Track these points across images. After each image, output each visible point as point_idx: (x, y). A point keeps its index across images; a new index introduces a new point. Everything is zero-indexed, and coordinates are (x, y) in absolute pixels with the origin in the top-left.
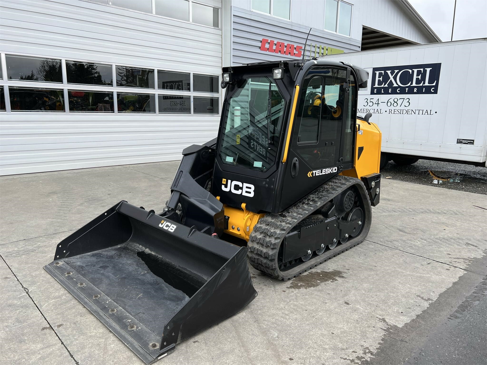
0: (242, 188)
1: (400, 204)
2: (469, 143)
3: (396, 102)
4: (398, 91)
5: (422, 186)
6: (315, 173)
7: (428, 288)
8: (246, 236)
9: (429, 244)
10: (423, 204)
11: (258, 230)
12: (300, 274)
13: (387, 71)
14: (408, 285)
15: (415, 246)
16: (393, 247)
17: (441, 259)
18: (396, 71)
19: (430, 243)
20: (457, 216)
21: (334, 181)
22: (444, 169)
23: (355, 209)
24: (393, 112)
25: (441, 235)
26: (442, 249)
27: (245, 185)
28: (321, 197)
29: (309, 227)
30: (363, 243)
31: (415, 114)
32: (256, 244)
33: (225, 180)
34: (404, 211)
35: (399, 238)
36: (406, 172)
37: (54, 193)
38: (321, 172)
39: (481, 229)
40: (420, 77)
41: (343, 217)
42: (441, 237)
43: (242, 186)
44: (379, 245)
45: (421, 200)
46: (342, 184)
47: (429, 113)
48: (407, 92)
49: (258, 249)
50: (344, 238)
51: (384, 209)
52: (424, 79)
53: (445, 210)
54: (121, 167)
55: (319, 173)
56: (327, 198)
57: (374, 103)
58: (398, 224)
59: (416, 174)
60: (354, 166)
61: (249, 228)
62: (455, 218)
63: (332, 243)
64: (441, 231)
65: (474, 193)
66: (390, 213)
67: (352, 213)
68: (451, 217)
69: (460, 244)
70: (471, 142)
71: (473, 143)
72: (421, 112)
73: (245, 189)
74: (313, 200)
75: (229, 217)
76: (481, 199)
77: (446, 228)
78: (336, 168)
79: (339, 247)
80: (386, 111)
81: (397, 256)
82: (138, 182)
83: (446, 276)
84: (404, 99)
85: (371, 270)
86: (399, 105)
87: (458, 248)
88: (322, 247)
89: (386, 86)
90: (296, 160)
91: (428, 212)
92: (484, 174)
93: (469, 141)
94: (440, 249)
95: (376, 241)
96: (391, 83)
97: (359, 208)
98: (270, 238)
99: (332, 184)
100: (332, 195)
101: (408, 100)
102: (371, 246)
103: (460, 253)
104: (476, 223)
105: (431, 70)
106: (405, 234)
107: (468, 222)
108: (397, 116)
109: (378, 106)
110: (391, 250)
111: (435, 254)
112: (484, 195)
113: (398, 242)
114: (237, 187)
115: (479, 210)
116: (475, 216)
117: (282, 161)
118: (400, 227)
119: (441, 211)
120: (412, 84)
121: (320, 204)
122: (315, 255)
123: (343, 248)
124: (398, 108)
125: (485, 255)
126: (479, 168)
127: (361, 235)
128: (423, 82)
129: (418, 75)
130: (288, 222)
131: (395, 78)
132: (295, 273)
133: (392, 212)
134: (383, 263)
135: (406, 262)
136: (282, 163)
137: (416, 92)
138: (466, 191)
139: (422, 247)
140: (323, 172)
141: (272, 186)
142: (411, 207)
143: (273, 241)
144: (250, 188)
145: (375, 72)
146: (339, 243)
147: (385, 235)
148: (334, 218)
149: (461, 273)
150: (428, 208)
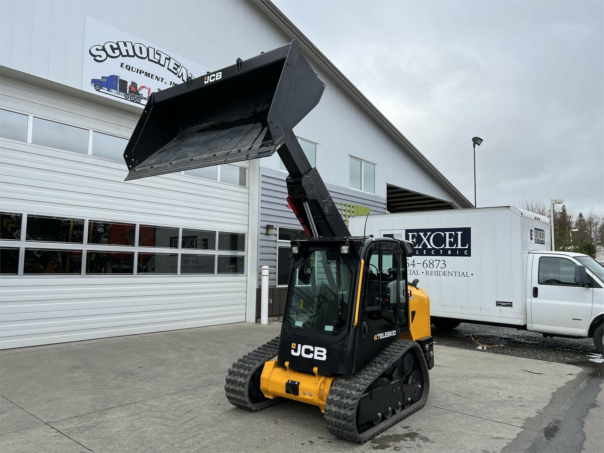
0: (313, 352)
1: (450, 369)
2: (507, 305)
3: (432, 264)
4: (433, 253)
5: (469, 352)
6: (380, 336)
7: (491, 444)
8: (319, 401)
9: (486, 407)
10: (473, 369)
11: (334, 393)
12: (374, 437)
13: (419, 233)
14: (474, 443)
15: (473, 408)
16: (453, 410)
17: (499, 420)
18: (429, 233)
19: (486, 405)
20: (507, 380)
21: (394, 344)
22: (488, 333)
23: (414, 372)
24: (430, 273)
25: (496, 398)
26: (498, 411)
27: (317, 348)
28: (386, 359)
29: (379, 388)
30: (424, 408)
31: (452, 275)
32: (333, 406)
33: (295, 344)
34: (456, 377)
35: (457, 402)
36: (450, 337)
37: (76, 367)
38: (384, 336)
39: (531, 391)
40: (452, 240)
41: (403, 380)
42: (496, 399)
43: (313, 350)
44: (440, 409)
45: (470, 365)
46: (402, 347)
47: (466, 275)
48: (441, 254)
49: (336, 411)
50: (407, 402)
51: (436, 375)
52: (456, 241)
53: (495, 375)
54: (136, 337)
55: (382, 337)
56: (392, 360)
57: (410, 265)
58: (453, 389)
59: (460, 339)
60: (409, 329)
61: (323, 392)
62: (506, 382)
63: (397, 408)
64: (494, 395)
65: (521, 357)
66: (443, 378)
67: (411, 376)
68: (502, 381)
69: (514, 406)
70: (510, 305)
71: (511, 306)
72: (458, 274)
73: (316, 353)
74: (380, 363)
75: (299, 383)
76: (527, 363)
77: (499, 391)
78: (395, 331)
79: (403, 411)
80: (423, 273)
81: (459, 418)
82: (164, 353)
83: (506, 434)
84: (440, 260)
85: (438, 431)
86: (435, 266)
87: (513, 409)
88: (390, 410)
89: (420, 247)
90: (366, 324)
91: (479, 376)
92: (528, 338)
93: (507, 304)
94: (496, 411)
95: (436, 406)
96: (425, 245)
97: (417, 371)
98: (347, 399)
99: (393, 347)
100: (396, 357)
101: (444, 261)
102: (432, 410)
103: (515, 414)
104: (526, 386)
105: (461, 233)
106: (461, 398)
107: (518, 385)
108: (434, 278)
109: (414, 267)
110: (452, 413)
111: (493, 416)
112: (531, 359)
113: (456, 405)
114: (308, 351)
115: (527, 374)
116: (524, 379)
117: (352, 325)
118: (456, 392)
119: (491, 375)
120: (445, 246)
121: (387, 366)
122: (384, 418)
123: (407, 412)
124: (434, 269)
125: (538, 414)
126: (521, 332)
127: (421, 399)
128: (456, 244)
129: (450, 238)
130: (362, 383)
131: (428, 240)
132: (369, 435)
133: (444, 378)
134: (447, 425)
135: (468, 423)
136: (353, 326)
137: (450, 254)
138: (513, 356)
139: (480, 410)
140: (385, 335)
141: (345, 349)
142: (462, 372)
143: (350, 402)
144: (322, 352)
145: (408, 233)
146: (403, 408)
147: (442, 400)
148: (397, 380)
149: (519, 430)
150: (478, 373)
